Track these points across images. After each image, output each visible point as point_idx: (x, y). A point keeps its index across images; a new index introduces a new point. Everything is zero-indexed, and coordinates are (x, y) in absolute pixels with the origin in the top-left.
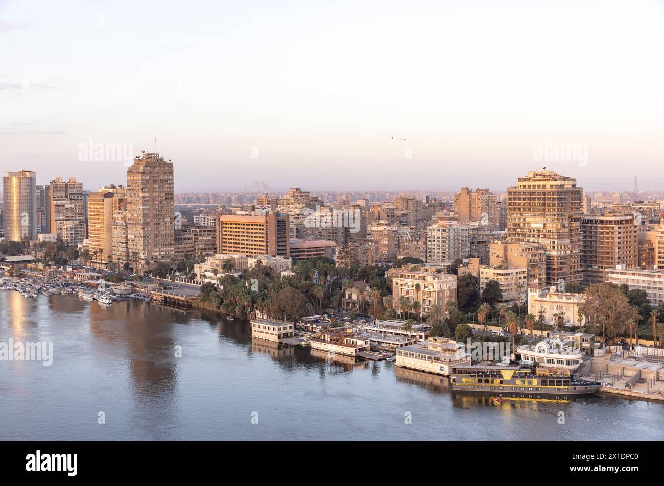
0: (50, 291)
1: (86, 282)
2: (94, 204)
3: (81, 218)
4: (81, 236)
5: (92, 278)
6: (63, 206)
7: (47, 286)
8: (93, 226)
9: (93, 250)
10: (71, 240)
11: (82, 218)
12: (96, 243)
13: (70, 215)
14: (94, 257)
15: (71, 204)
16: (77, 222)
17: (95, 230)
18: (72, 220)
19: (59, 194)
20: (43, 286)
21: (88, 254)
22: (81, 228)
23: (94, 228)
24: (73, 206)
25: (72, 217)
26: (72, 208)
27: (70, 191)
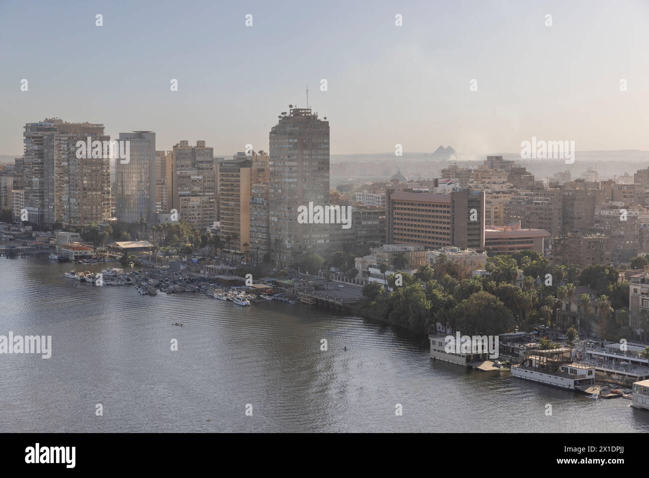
0: (171, 287)
1: (216, 277)
2: (227, 176)
3: (211, 194)
4: (211, 217)
5: (223, 272)
6: (189, 177)
7: (167, 281)
8: (225, 204)
9: (226, 236)
10: (198, 222)
11: (213, 194)
12: (229, 227)
13: (196, 189)
14: (226, 245)
15: (198, 175)
16: (205, 199)
17: (227, 209)
18: (200, 196)
19: (183, 162)
20: (161, 281)
21: (219, 241)
22: (211, 206)
23: (227, 207)
24: (201, 177)
25: (200, 192)
26: (200, 180)
27: (198, 159)
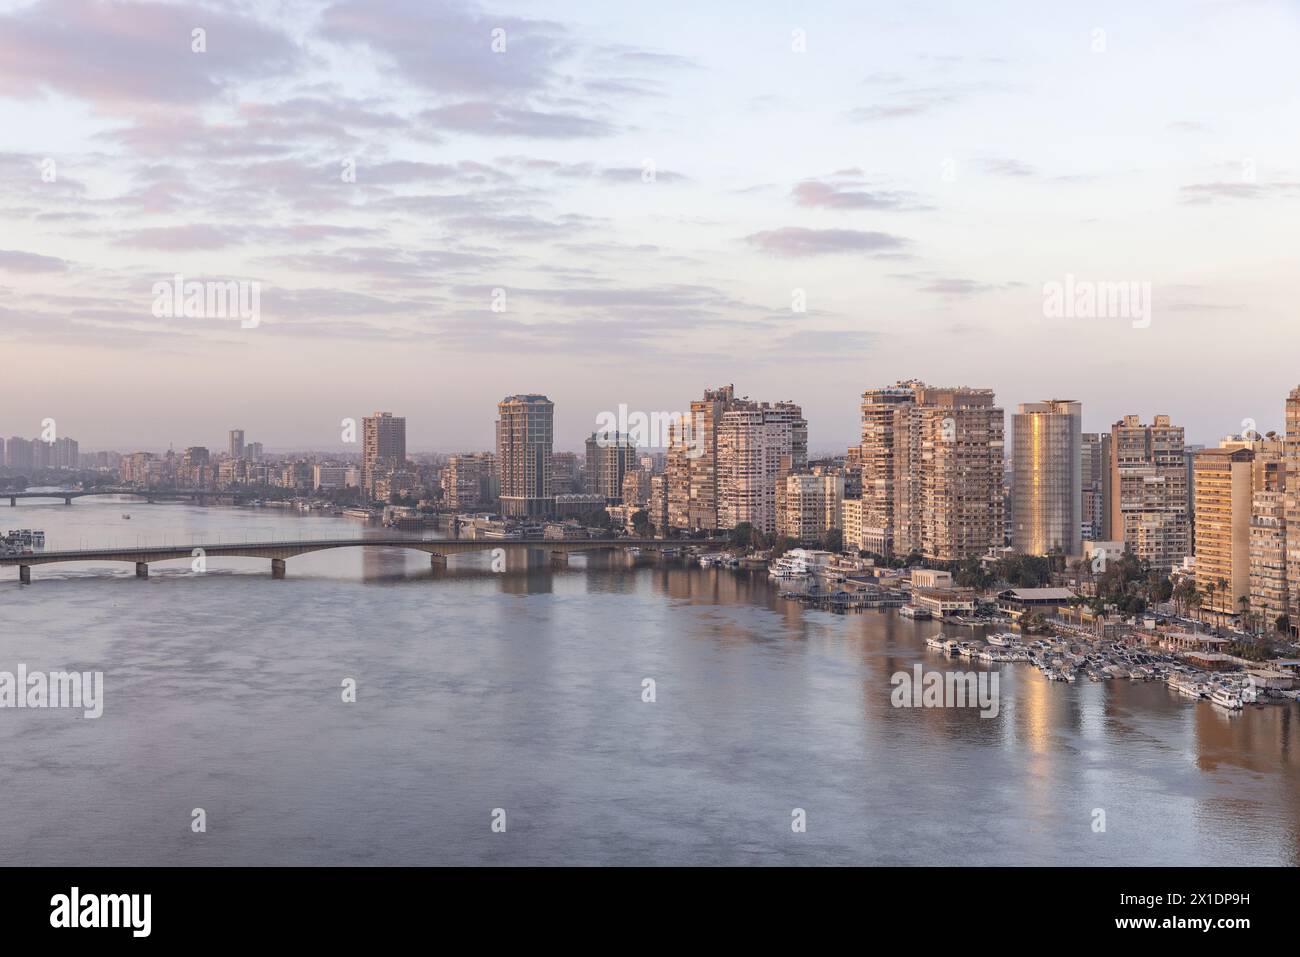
0: (1105, 669)
1: (1187, 654)
2: (1209, 476)
3: (1180, 508)
4: (1179, 549)
5: (1200, 646)
6: (1140, 479)
7: (1099, 658)
8: (1205, 527)
9: (1205, 582)
10: (1157, 556)
11: (1183, 508)
12: (1212, 566)
13: (1155, 499)
14: (1205, 599)
15: (1157, 475)
16: (1170, 517)
17: (1209, 536)
18: (1159, 511)
19: (1130, 453)
20: (1090, 658)
21: (1193, 591)
22: (1180, 530)
23: (1208, 531)
24: (1162, 479)
25: (1160, 505)
26: (1160, 485)
27: (1156, 446)
